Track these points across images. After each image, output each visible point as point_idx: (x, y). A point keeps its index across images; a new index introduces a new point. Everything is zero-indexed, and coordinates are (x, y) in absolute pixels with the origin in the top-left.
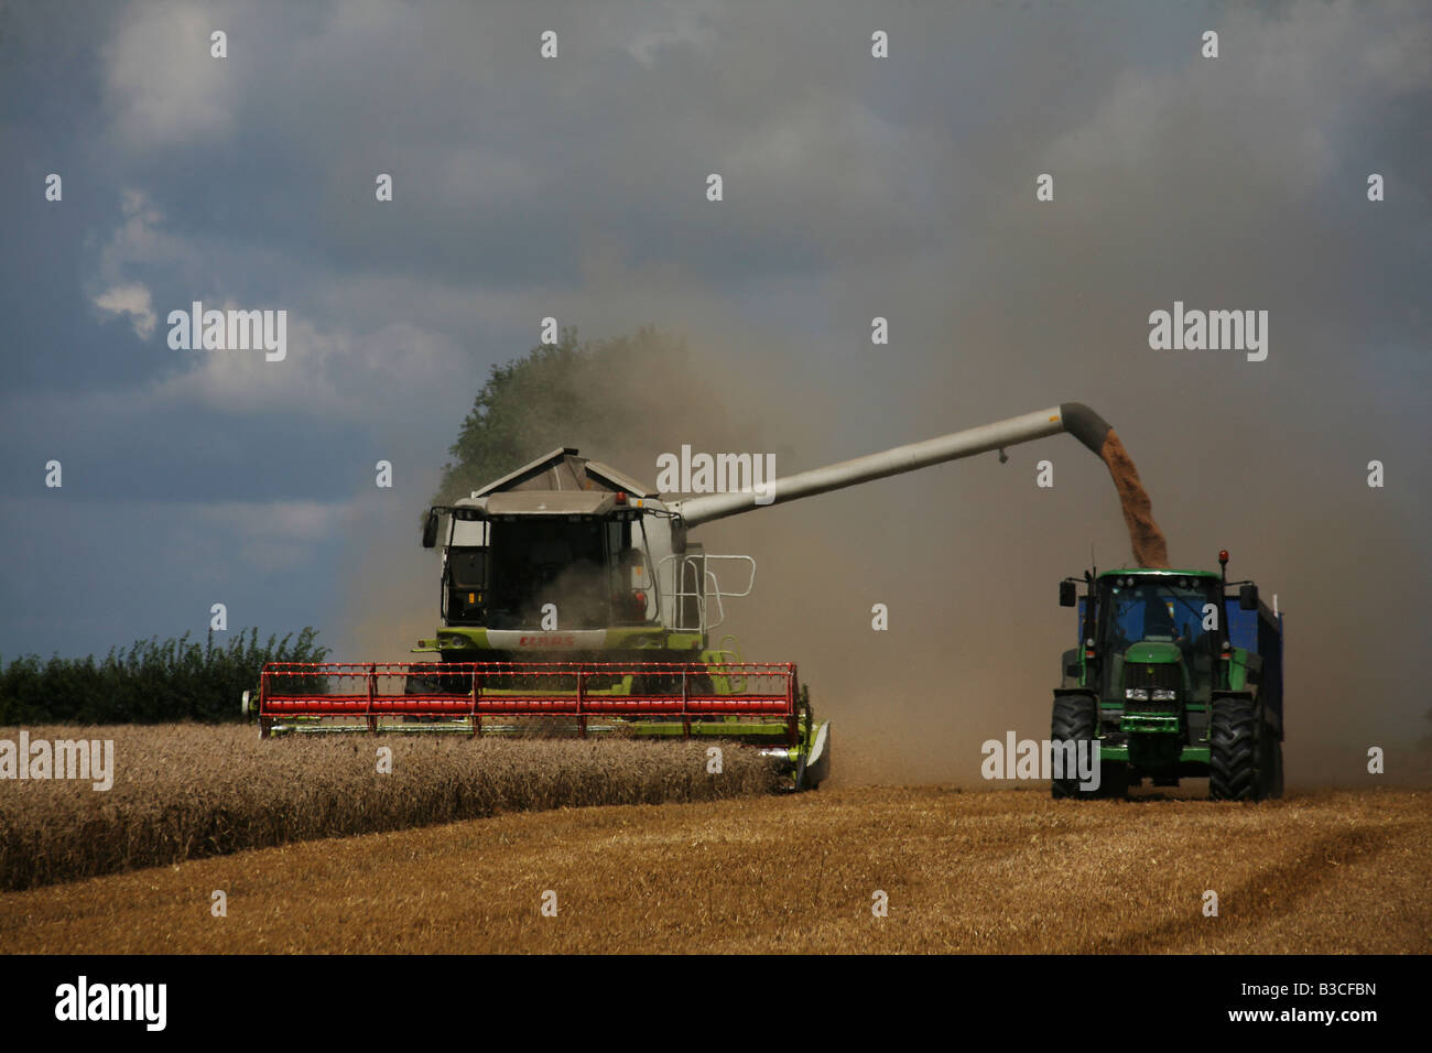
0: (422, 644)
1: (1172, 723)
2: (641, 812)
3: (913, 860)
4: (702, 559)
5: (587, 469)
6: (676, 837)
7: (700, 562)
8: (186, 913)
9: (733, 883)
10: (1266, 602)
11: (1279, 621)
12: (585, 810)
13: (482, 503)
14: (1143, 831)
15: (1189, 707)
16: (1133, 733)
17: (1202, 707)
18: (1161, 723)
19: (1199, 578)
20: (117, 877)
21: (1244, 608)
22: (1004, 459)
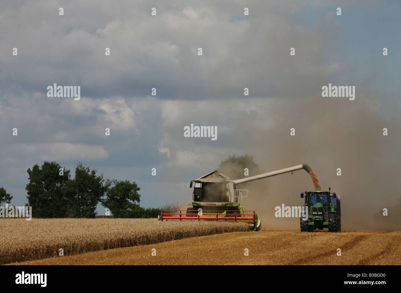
0: (189, 204)
1: (321, 218)
2: (246, 233)
3: (290, 241)
4: (239, 191)
5: (219, 174)
6: (252, 237)
7: (238, 191)
8: (174, 248)
9: (261, 244)
10: (337, 196)
11: (340, 200)
12: (237, 232)
13: (200, 180)
14: (328, 236)
15: (325, 215)
16: (315, 220)
17: (326, 215)
18: (319, 218)
19: (325, 192)
20: (163, 243)
21: (334, 197)
22: (292, 174)
